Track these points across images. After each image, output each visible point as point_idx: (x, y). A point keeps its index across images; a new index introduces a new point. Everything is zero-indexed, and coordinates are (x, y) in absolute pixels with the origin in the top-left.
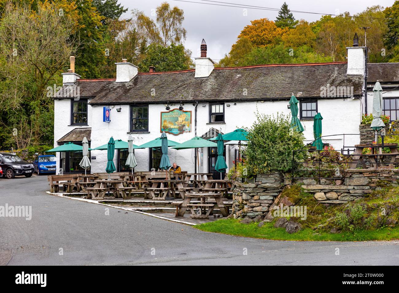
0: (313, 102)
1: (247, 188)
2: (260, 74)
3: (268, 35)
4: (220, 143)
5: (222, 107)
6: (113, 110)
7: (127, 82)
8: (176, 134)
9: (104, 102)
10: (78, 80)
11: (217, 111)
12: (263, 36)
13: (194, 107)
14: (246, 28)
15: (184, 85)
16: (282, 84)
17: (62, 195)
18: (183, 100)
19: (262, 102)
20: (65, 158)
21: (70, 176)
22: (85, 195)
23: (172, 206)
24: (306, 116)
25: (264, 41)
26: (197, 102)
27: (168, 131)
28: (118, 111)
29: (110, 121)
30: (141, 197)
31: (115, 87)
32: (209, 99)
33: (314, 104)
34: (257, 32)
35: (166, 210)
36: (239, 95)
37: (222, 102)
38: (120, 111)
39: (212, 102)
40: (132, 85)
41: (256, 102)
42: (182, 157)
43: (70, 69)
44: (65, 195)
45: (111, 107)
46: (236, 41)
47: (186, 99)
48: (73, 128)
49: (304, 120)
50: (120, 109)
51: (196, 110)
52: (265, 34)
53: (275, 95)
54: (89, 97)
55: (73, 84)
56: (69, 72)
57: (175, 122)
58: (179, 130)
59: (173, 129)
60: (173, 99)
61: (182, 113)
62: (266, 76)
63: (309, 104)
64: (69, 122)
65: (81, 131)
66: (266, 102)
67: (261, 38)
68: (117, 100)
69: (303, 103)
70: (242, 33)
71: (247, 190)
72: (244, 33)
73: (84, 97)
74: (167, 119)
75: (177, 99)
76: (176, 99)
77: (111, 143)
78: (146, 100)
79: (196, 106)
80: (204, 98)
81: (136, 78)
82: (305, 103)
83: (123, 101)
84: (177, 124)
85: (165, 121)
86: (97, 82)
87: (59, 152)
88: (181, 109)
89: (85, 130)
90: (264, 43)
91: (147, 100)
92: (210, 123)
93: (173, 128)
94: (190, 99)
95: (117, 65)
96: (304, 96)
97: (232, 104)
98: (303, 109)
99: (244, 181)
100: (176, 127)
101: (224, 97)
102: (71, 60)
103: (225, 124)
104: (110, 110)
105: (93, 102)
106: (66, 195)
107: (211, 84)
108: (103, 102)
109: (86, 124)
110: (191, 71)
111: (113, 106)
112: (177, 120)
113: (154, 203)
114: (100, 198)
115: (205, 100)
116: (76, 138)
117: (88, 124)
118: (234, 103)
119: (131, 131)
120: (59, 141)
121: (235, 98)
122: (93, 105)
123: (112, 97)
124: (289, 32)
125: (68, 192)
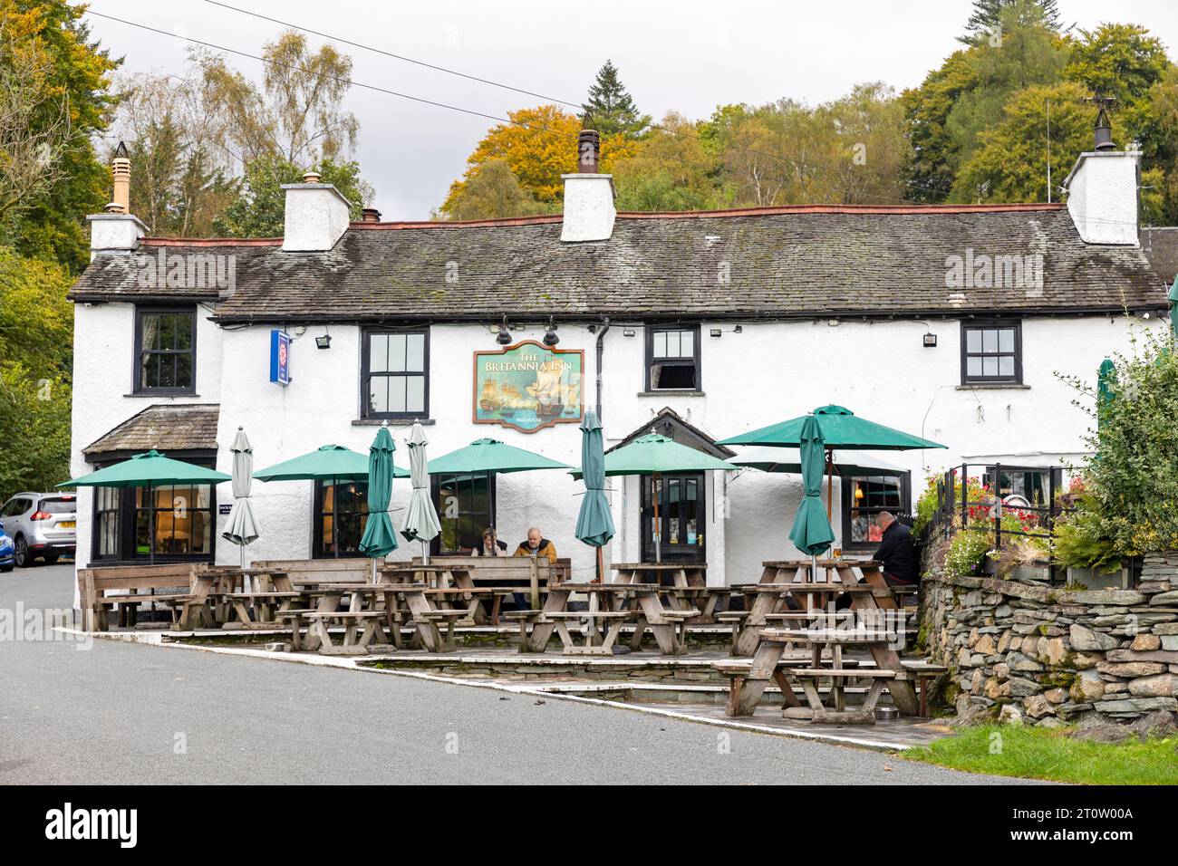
0: (1003, 327)
1: (1092, 606)
2: (785, 234)
3: (562, 158)
4: (814, 450)
5: (688, 337)
6: (303, 342)
7: (323, 251)
8: (528, 427)
9: (268, 313)
10: (143, 243)
11: (673, 353)
12: (547, 159)
13: (594, 338)
14: (495, 133)
15: (535, 263)
16: (877, 268)
17: (160, 638)
18: (556, 313)
19: (832, 322)
20: (115, 511)
21: (165, 573)
22: (278, 637)
23: (656, 678)
24: (981, 374)
25: (550, 175)
26: (607, 320)
27: (501, 417)
28: (320, 347)
29: (290, 380)
30: (475, 646)
31: (286, 268)
32: (649, 308)
33: (1007, 335)
34: (529, 147)
35: (643, 693)
36: (746, 298)
37: (691, 322)
38: (328, 347)
39: (656, 322)
40: (346, 262)
41: (812, 322)
42: (548, 507)
43: (112, 201)
44: (172, 638)
45: (292, 332)
46: (465, 170)
47: (563, 307)
48: (142, 404)
49: (977, 387)
50: (328, 338)
51: (600, 348)
52: (555, 154)
53: (874, 302)
54: (205, 295)
55: (128, 253)
56: (114, 211)
57: (525, 387)
58: (538, 416)
59: (516, 413)
60: (519, 308)
61: (549, 358)
62: (806, 241)
63: (990, 334)
64: (127, 384)
65: (175, 415)
66: (844, 324)
67: (543, 164)
68: (312, 308)
69: (971, 328)
70: (483, 147)
71: (1095, 615)
72: (487, 147)
73: (188, 295)
74: (496, 376)
75: (532, 308)
76: (528, 307)
77: (384, 450)
78: (423, 311)
79: (599, 333)
80: (626, 305)
81: (349, 239)
82: (977, 328)
83: (336, 311)
84: (533, 393)
85: (489, 384)
86: (211, 247)
87: (91, 488)
88: (551, 341)
89: (190, 412)
90: (551, 179)
91: (426, 311)
92: (648, 392)
93: (517, 409)
94: (580, 309)
95: (288, 193)
96: (978, 305)
97: (727, 329)
98: (969, 351)
99: (1064, 581)
100: (528, 403)
101: (699, 304)
102: (117, 170)
103: (703, 395)
104: (291, 341)
105: (227, 313)
106: (174, 639)
107: (628, 261)
108: (264, 313)
109: (192, 393)
110: (537, 221)
111: (300, 329)
112: (531, 379)
113: (586, 666)
114: (354, 649)
115: (633, 312)
116: (161, 439)
117: (198, 393)
118: (733, 327)
119: (363, 416)
120: (90, 450)
121: (738, 307)
122: (225, 322)
123: (288, 299)
124: (625, 150)
125: (183, 629)
